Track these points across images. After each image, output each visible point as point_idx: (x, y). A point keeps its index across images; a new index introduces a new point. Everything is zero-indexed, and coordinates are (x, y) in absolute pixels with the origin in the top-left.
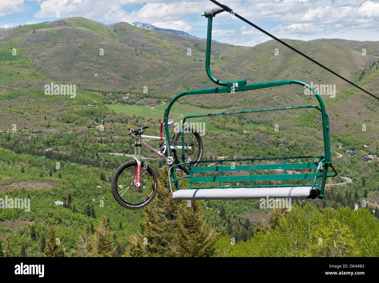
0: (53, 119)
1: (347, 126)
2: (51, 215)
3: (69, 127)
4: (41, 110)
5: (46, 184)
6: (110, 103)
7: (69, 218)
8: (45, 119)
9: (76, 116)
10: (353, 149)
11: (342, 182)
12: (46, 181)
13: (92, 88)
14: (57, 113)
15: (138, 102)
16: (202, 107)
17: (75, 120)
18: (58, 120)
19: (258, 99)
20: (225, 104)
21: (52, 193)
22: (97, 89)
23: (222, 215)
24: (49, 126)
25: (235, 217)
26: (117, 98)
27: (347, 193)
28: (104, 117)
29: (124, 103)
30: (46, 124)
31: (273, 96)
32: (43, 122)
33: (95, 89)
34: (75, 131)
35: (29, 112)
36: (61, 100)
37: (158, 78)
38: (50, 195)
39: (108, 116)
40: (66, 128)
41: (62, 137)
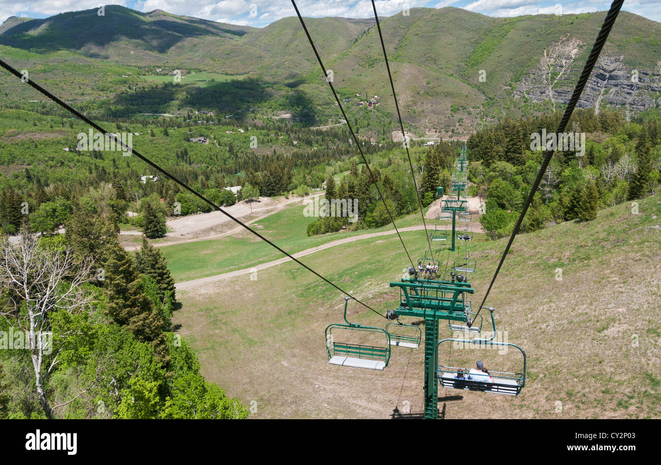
0: (88, 88)
1: (344, 81)
2: (53, 159)
3: (102, 94)
4: (76, 81)
5: (56, 134)
6: (145, 75)
7: (73, 160)
8: (80, 88)
9: (111, 85)
10: (348, 98)
11: (339, 123)
12: (56, 132)
13: (129, 64)
14: (92, 84)
15: (170, 73)
16: (227, 74)
17: (109, 88)
18: (93, 89)
19: (273, 65)
20: (245, 70)
21: (63, 142)
22: (133, 65)
23: (231, 151)
24: (83, 94)
25: (242, 152)
26: (151, 71)
27: (343, 131)
28: (137, 85)
29: (157, 74)
30: (80, 93)
31: (285, 62)
32: (77, 91)
33: (131, 64)
34: (107, 96)
35: (65, 84)
36: (96, 73)
37: (189, 53)
38: (61, 143)
39: (139, 84)
40: (100, 95)
41: (95, 103)
